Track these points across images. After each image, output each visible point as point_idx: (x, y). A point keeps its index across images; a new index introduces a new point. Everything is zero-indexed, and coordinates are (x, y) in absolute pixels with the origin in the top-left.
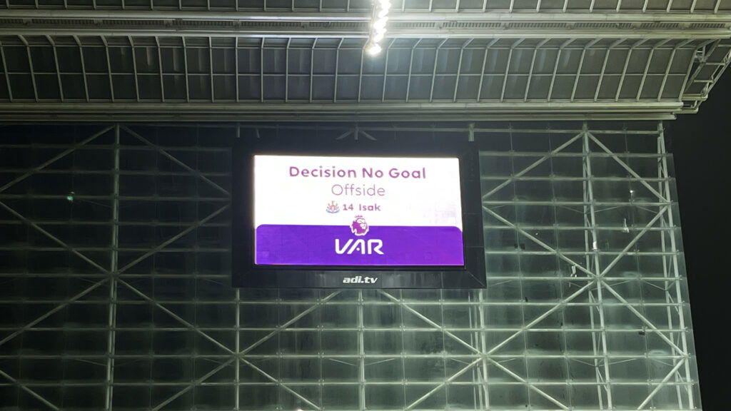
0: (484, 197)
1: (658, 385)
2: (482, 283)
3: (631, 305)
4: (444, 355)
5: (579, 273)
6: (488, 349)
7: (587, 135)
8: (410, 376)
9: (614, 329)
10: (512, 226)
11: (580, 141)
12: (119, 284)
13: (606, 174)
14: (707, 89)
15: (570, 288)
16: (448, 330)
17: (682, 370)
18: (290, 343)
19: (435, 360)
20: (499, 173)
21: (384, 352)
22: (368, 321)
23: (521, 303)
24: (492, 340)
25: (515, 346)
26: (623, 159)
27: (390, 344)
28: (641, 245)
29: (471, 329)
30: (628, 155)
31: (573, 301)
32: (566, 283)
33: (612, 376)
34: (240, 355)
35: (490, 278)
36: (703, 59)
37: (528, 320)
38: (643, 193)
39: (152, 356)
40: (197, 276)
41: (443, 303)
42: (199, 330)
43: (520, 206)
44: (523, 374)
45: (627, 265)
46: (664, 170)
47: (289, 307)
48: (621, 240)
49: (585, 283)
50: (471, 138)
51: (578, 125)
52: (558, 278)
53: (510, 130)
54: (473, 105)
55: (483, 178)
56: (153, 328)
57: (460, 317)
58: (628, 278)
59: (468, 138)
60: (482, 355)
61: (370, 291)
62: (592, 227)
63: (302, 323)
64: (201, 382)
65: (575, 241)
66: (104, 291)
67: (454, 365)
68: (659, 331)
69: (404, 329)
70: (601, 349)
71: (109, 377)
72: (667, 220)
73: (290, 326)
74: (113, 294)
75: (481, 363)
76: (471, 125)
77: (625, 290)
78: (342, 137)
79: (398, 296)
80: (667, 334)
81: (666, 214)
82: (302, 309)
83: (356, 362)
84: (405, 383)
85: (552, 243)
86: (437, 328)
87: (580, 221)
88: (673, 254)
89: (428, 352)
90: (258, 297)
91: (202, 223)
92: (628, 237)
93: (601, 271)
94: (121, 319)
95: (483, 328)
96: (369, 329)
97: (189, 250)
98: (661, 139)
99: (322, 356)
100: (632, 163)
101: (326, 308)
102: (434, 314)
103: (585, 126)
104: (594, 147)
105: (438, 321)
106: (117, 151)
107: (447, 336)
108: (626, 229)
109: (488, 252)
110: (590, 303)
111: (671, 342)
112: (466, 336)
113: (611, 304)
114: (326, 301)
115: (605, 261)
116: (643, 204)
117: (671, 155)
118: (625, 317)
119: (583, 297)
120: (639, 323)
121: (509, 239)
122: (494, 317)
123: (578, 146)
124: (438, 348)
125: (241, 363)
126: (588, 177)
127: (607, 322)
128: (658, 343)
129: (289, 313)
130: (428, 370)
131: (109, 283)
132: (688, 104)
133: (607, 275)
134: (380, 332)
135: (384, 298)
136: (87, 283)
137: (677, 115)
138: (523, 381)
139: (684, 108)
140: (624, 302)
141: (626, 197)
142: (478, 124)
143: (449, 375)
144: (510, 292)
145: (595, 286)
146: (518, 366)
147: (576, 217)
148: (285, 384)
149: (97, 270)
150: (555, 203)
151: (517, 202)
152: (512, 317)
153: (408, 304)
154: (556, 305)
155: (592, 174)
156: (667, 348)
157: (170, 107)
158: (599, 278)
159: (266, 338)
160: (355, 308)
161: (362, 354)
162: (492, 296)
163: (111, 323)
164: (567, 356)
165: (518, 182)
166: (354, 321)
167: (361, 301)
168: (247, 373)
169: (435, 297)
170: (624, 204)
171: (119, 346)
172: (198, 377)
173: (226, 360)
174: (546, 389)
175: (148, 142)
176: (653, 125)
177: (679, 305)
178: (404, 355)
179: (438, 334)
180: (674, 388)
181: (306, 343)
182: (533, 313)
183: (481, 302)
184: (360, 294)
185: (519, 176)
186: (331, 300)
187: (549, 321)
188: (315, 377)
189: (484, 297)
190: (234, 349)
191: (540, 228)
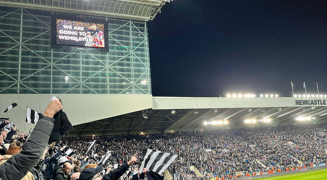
0: (109, 33)
1: (143, 74)
2: (108, 51)
3: (139, 58)
4: (99, 66)
5: (128, 51)
6: (109, 65)
7: (131, 22)
8: (92, 70)
9: (135, 62)
10: (115, 40)
11: (129, 23)
12: (22, 46)
13: (134, 31)
14: (155, 16)
15: (126, 54)
16: (100, 61)
17: (147, 71)
18: (64, 62)
19: (98, 67)
20: (112, 28)
21: (86, 65)
22: (83, 58)
23: (116, 56)
24: (110, 63)
25: (115, 65)
26: (138, 28)
27: (87, 63)
28: (141, 46)
29: (105, 61)
30: (139, 27)
31: (127, 56)
32: (126, 53)
33: (134, 72)
34: (52, 64)
35: (110, 50)
36: (154, 9)
37: (117, 60)
38: (141, 35)
39: (31, 63)
40: (42, 45)
41: (99, 55)
42: (42, 58)
43: (116, 36)
44: (116, 71)
45: (138, 50)
46: (146, 31)
47: (64, 54)
48: (137, 45)
49: (130, 53)
50: (107, 20)
51: (129, 20)
52: (124, 51)
53: (115, 20)
54: (107, 13)
55: (109, 29)
56: (31, 57)
57: (103, 58)
58: (138, 52)
59: (106, 20)
60: (108, 66)
61: (83, 52)
62: (131, 42)
63: (67, 57)
64: (43, 69)
65: (128, 44)
66: (18, 47)
67: (102, 68)
68: (143, 63)
69: (91, 60)
70: (132, 66)
71: (20, 67)
72: (146, 41)
73: (64, 58)
74: (21, 48)
75: (107, 68)
76: (107, 18)
77: (137, 55)
78: (77, 17)
79: (90, 53)
80: (145, 64)
81: (146, 40)
82: (67, 54)
83: (80, 67)
84: (91, 71)
85: (123, 44)
86: (98, 60)
87: (129, 40)
88: (147, 48)
89: (96, 65)
90: (57, 51)
91: (43, 33)
92: (138, 44)
93: (133, 51)
94: (23, 54)
95: (108, 61)
96: (83, 60)
97: (40, 39)
98: (145, 25)
99: (72, 65)
100: (140, 29)
101: (73, 55)
102: (97, 57)
103: (130, 20)
104: (132, 25)
105: (98, 59)
106: (22, 15)
107: (100, 62)
108: (138, 42)
109: (109, 45)
110: (130, 57)
111: (146, 66)
112: (104, 62)
113: (134, 57)
114: (73, 53)
115: (134, 49)
116: (141, 38)
117: (147, 28)
118: (137, 60)
119: (129, 55)
120: (140, 62)
121: (114, 42)
122: (110, 59)
123: (129, 24)
124: (98, 64)
125: (53, 65)
126: (131, 31)
127: (133, 61)
128: (143, 66)
129: (64, 55)
130: (96, 69)
131: (20, 45)
132: (151, 18)
133: (134, 51)
134: (85, 61)
135: (87, 53)
136: (14, 45)
137: (149, 20)
138: (116, 72)
139: (150, 19)
140: (137, 57)
141: (138, 36)
142: (108, 18)
143: (100, 70)
144: (114, 54)
145: (131, 53)
146: (115, 69)
147: (128, 39)
148: (63, 71)
149: (16, 42)
150: (123, 36)
151: (116, 35)
152: (114, 59)
153: (92, 55)
154: (123, 57)
155: (132, 30)
156: (145, 67)
157: (36, 6)
158: (132, 52)
159: (59, 60)
160: (80, 55)
161: (81, 65)
162: (110, 54)
163: (20, 55)
164: (125, 67)
165: (116, 31)
166: (80, 58)
167: (81, 53)
168: (54, 68)
169: (98, 53)
170: (138, 37)
171: (22, 61)
172: (42, 68)
173: (49, 65)
174: (121, 74)
175: (29, 13)
176: (144, 22)
177: (148, 58)
178: (91, 66)
179: (98, 61)
180: (146, 74)
181: (68, 62)
182: (119, 58)
183: (108, 55)
184: (81, 52)
185: (116, 29)
186: (74, 53)
187: (122, 60)
188: (70, 69)
189: (108, 54)
190: (51, 63)
191: (120, 41)
